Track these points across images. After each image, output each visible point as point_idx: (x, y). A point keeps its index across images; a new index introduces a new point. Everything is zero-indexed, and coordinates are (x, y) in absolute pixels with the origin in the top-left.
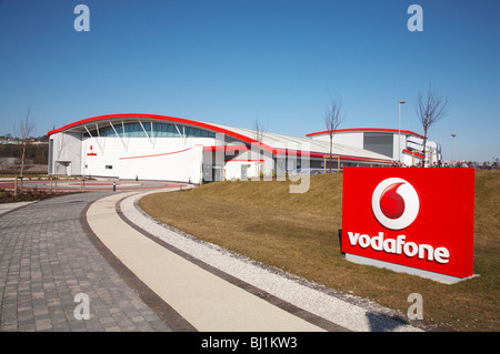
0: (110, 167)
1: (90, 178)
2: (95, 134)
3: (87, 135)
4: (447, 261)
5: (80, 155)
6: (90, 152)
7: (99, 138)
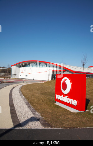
0: (27, 76)
1: (21, 79)
2: (23, 66)
3: (21, 67)
4: (76, 105)
5: (19, 72)
6: (22, 71)
7: (24, 67)
